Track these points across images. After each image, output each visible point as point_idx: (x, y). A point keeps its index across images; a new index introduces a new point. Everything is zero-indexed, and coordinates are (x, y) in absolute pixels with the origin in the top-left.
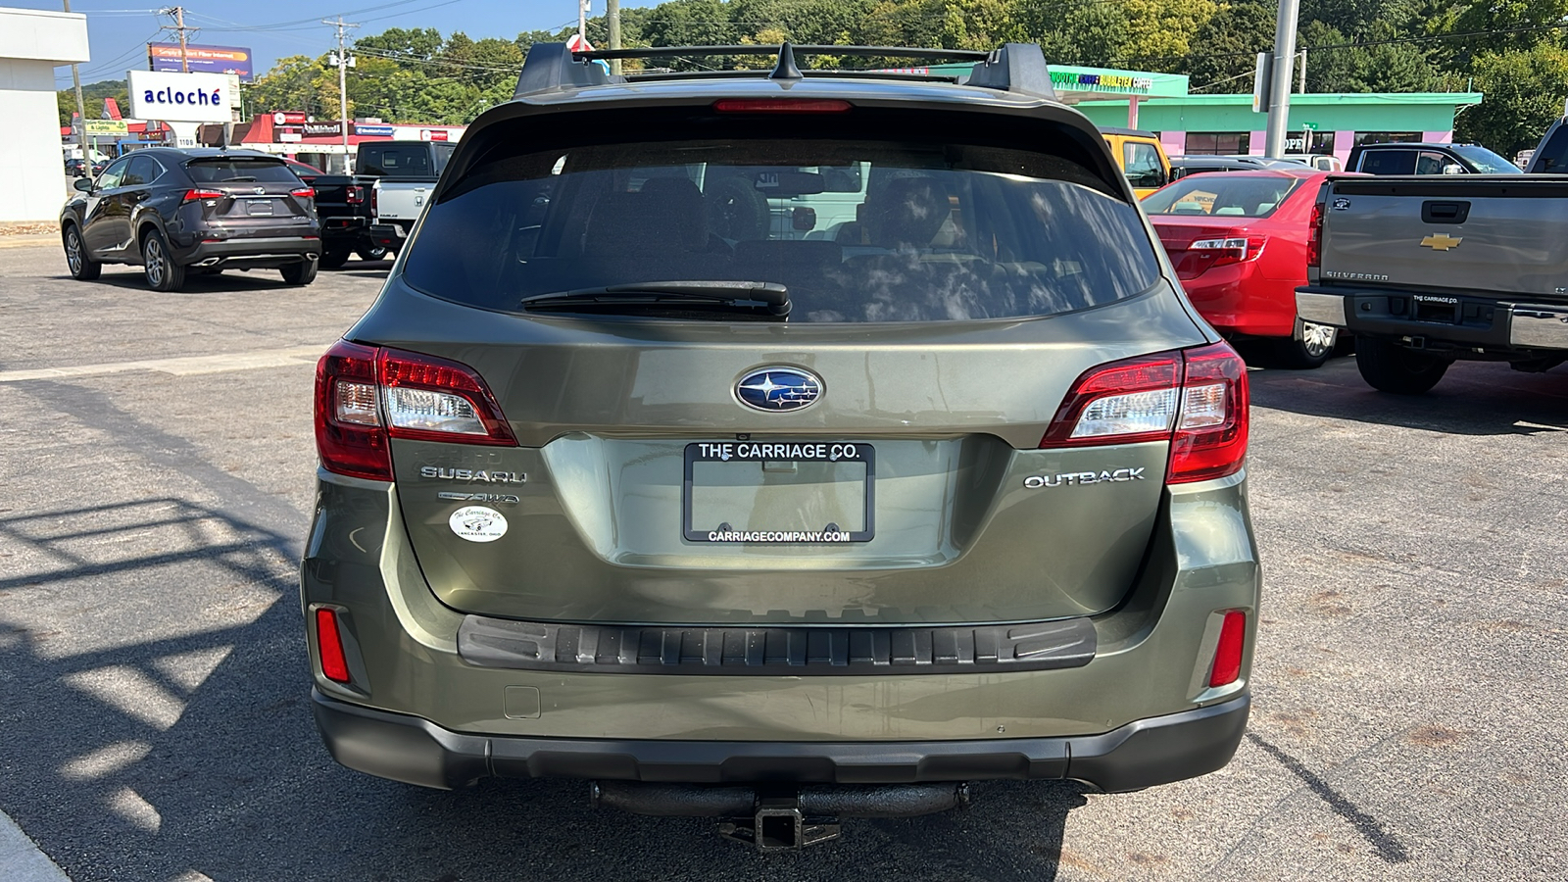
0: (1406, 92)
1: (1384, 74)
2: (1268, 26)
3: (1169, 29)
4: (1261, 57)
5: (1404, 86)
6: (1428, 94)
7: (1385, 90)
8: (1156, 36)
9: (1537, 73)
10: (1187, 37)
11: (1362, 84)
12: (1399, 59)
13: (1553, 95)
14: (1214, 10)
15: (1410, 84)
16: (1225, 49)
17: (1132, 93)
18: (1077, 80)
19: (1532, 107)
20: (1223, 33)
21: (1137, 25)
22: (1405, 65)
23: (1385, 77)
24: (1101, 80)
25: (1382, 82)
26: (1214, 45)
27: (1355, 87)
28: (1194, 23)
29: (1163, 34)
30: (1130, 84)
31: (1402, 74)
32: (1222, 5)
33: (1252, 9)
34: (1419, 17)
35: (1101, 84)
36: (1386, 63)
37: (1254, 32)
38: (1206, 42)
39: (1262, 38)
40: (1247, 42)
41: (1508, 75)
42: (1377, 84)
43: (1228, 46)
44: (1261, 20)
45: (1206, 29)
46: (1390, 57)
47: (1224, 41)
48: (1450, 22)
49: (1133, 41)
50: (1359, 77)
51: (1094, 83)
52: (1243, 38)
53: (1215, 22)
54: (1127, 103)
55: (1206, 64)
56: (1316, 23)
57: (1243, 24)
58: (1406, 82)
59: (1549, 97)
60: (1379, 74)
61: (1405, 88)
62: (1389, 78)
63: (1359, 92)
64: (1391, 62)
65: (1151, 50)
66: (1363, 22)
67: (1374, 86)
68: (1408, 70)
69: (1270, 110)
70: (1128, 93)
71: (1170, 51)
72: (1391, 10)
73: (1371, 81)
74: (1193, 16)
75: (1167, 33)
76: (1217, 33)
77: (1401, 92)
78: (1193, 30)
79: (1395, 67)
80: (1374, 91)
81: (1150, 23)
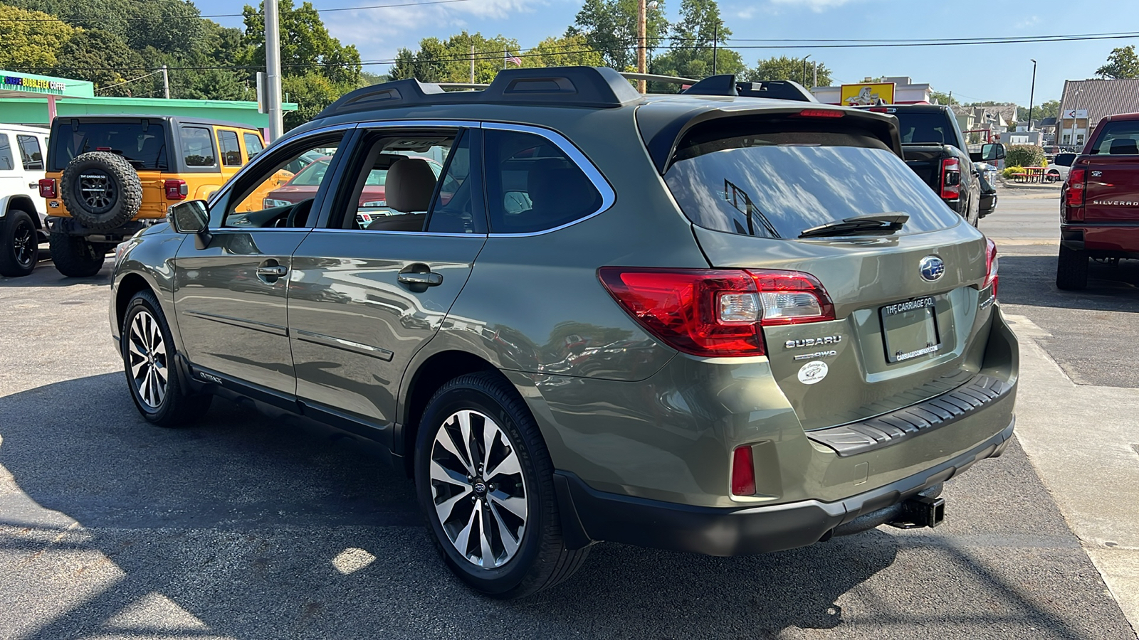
0: (231, 100)
1: (214, 87)
2: (117, 47)
3: (37, 44)
4: (259, 74)
5: (229, 96)
6: (245, 102)
7: (216, 98)
8: (27, 48)
9: (310, 91)
10: (53, 51)
11: (200, 94)
12: (222, 77)
13: (322, 106)
14: (72, 31)
15: (232, 95)
16: (87, 62)
17: (50, 93)
18: (3, 81)
19: (311, 114)
20: (83, 50)
21: (9, 39)
22: (226, 81)
23: (215, 90)
24: (24, 82)
25: (213, 92)
26: (77, 59)
27: (196, 95)
28: (56, 41)
29: (32, 47)
30: (48, 86)
31: (226, 88)
32: (77, 28)
33: (103, 33)
34: (220, 49)
35: (24, 85)
36: (214, 79)
37: (107, 51)
38: (69, 56)
39: (115, 56)
40: (103, 58)
41: (293, 92)
42: (210, 94)
43: (89, 60)
44: (111, 42)
45: (68, 46)
46: (216, 76)
47: (84, 56)
48: (250, 54)
49: (6, 51)
50: (197, 89)
51: (18, 84)
52: (100, 55)
53: (74, 41)
54: (45, 101)
55: (73, 73)
56: (150, 48)
57: (98, 44)
58: (230, 93)
59: (320, 107)
60: (211, 87)
61: (230, 98)
62: (218, 90)
63: (199, 99)
64: (218, 79)
65: (24, 59)
66: (178, 49)
67: (209, 95)
68: (230, 85)
69: (270, 112)
70: (47, 93)
71: (41, 61)
72: (197, 42)
73: (206, 91)
74: (55, 35)
75: (36, 47)
76: (77, 50)
77: (227, 100)
78: (57, 46)
79: (220, 83)
80: (209, 99)
81: (19, 38)
